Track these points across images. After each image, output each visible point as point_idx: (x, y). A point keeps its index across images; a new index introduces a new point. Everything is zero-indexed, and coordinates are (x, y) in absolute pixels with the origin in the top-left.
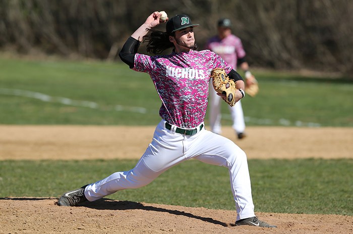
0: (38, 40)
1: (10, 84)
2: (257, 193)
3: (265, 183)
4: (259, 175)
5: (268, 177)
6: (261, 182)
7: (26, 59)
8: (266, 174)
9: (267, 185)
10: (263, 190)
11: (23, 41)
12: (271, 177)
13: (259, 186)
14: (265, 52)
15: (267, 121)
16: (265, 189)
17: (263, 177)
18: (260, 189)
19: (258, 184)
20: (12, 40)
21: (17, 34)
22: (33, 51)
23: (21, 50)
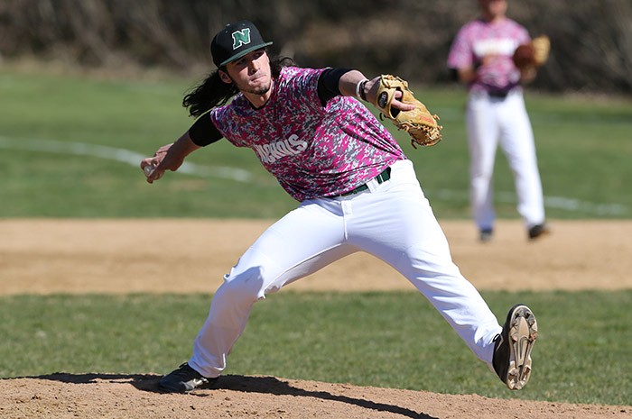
0: (122, 36)
1: (62, 130)
2: (593, 363)
3: (609, 342)
4: (598, 324)
5: (616, 328)
6: (601, 340)
7: (98, 76)
8: (613, 322)
9: (615, 346)
10: (607, 356)
11: (91, 38)
12: (624, 328)
13: (597, 349)
14: (612, 60)
15: (616, 209)
16: (611, 355)
17: (607, 329)
18: (601, 354)
19: (595, 345)
20: (67, 35)
21: (77, 23)
22: (112, 58)
23: (87, 58)
